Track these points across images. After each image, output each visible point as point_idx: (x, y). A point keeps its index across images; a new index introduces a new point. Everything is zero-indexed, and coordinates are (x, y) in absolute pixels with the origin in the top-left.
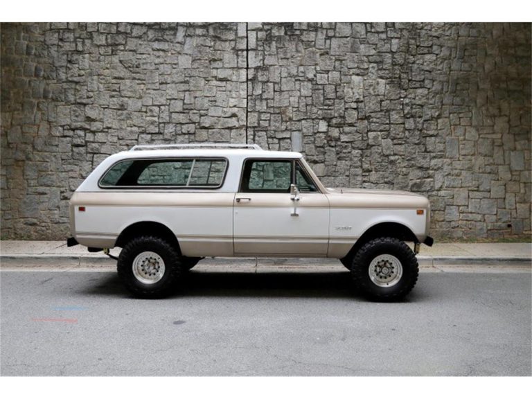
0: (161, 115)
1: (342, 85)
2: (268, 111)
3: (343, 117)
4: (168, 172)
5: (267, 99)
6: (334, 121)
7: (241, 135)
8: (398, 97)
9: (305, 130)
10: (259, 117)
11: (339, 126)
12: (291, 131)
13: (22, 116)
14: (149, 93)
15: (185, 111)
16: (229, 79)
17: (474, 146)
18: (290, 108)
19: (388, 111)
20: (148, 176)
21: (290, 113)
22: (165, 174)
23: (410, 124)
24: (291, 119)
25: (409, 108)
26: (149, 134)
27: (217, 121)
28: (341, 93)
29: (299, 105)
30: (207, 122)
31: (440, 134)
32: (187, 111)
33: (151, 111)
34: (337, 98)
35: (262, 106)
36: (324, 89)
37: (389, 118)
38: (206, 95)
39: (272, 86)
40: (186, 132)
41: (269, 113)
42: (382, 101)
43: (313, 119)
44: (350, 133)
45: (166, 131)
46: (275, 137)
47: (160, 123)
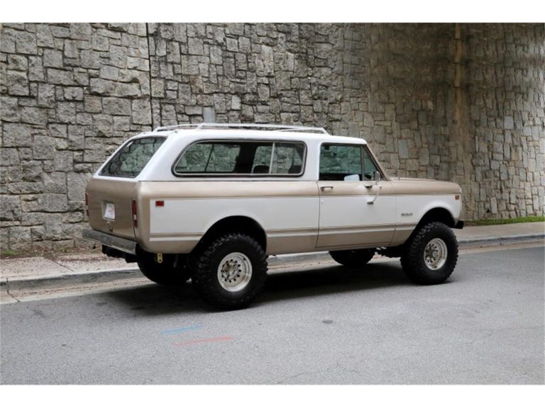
0: (32, 70)
1: (253, 55)
2: (175, 78)
3: (255, 94)
4: (49, 154)
5: (172, 63)
6: (248, 97)
7: (144, 107)
8: (306, 75)
9: (217, 107)
10: (166, 85)
11: (252, 103)
12: (203, 106)
14: (9, 34)
15: (67, 68)
16: (125, 29)
17: (371, 132)
18: (200, 77)
19: (297, 90)
20: (18, 159)
21: (200, 84)
22: (44, 157)
23: (318, 106)
24: (201, 92)
25: (316, 88)
26: (14, 96)
27: (113, 87)
28: (253, 65)
29: (209, 75)
30: (99, 87)
31: (343, 118)
32: (70, 68)
33: (15, 61)
34: (249, 69)
35: (167, 72)
36: (235, 58)
37: (299, 99)
38: (95, 48)
39: (178, 47)
40: (71, 98)
41: (177, 81)
42: (292, 78)
43: (225, 93)
44: (263, 113)
45: (41, 95)
46: (185, 114)
47: (30, 82)
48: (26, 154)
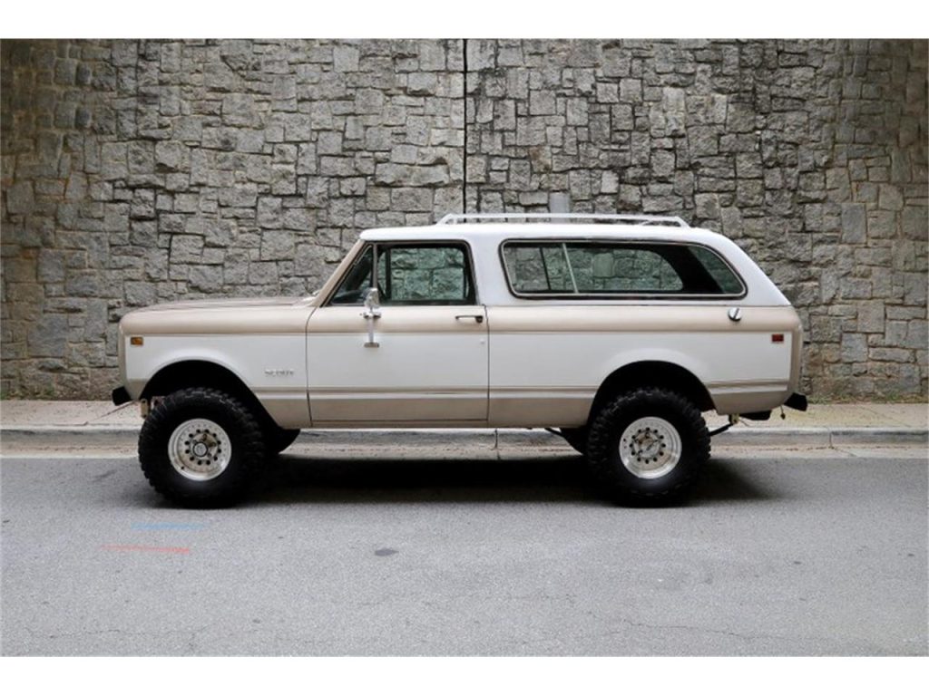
0: (301, 161)
1: (645, 104)
2: (505, 153)
3: (648, 166)
4: (315, 268)
5: (502, 131)
6: (631, 173)
7: (453, 198)
8: (751, 128)
9: (575, 191)
10: (489, 164)
11: (640, 182)
12: (549, 190)
13: (34, 163)
14: (278, 119)
15: (347, 154)
16: (431, 92)
17: (895, 220)
18: (548, 148)
19: (732, 154)
20: (276, 276)
21: (547, 157)
22: (308, 273)
23: (774, 178)
24: (548, 169)
25: (771, 148)
26: (278, 196)
27: (408, 173)
28: (645, 120)
29: (564, 142)
30: (388, 174)
31: (830, 198)
32: (351, 153)
33: (281, 152)
34: (636, 128)
35: (493, 144)
36: (610, 112)
37: (735, 168)
38: (387, 123)
39: (513, 106)
40: (349, 193)
41: (507, 157)
42: (720, 135)
43: (590, 169)
44: (660, 196)
45: (310, 192)
46: (519, 204)
47: (299, 176)
48: (287, 268)
